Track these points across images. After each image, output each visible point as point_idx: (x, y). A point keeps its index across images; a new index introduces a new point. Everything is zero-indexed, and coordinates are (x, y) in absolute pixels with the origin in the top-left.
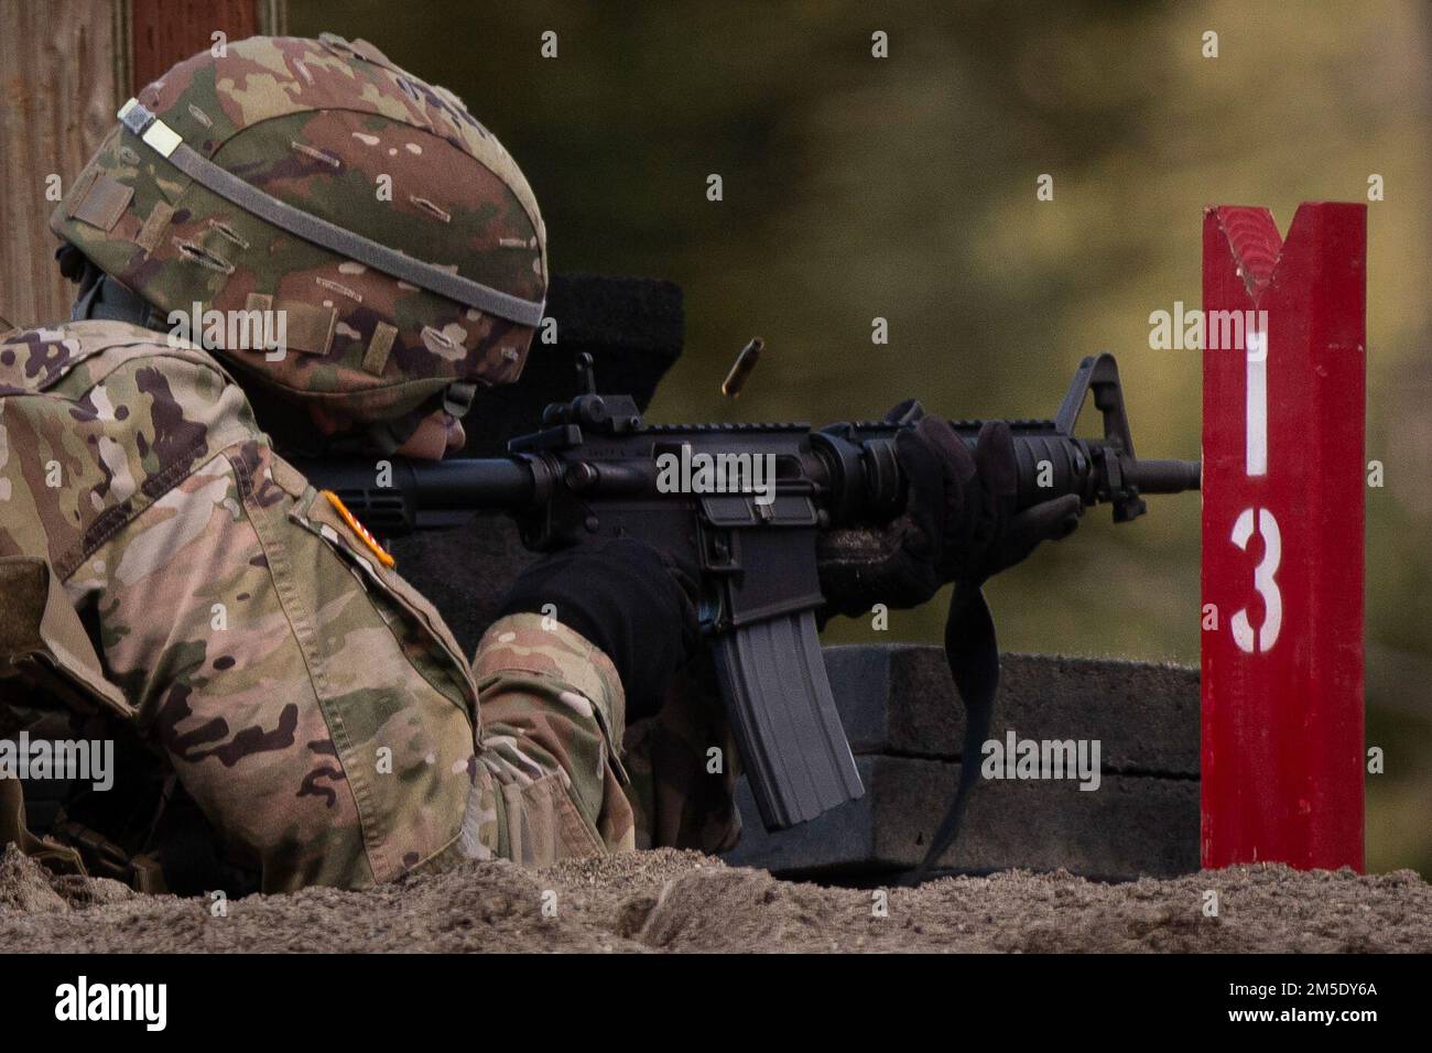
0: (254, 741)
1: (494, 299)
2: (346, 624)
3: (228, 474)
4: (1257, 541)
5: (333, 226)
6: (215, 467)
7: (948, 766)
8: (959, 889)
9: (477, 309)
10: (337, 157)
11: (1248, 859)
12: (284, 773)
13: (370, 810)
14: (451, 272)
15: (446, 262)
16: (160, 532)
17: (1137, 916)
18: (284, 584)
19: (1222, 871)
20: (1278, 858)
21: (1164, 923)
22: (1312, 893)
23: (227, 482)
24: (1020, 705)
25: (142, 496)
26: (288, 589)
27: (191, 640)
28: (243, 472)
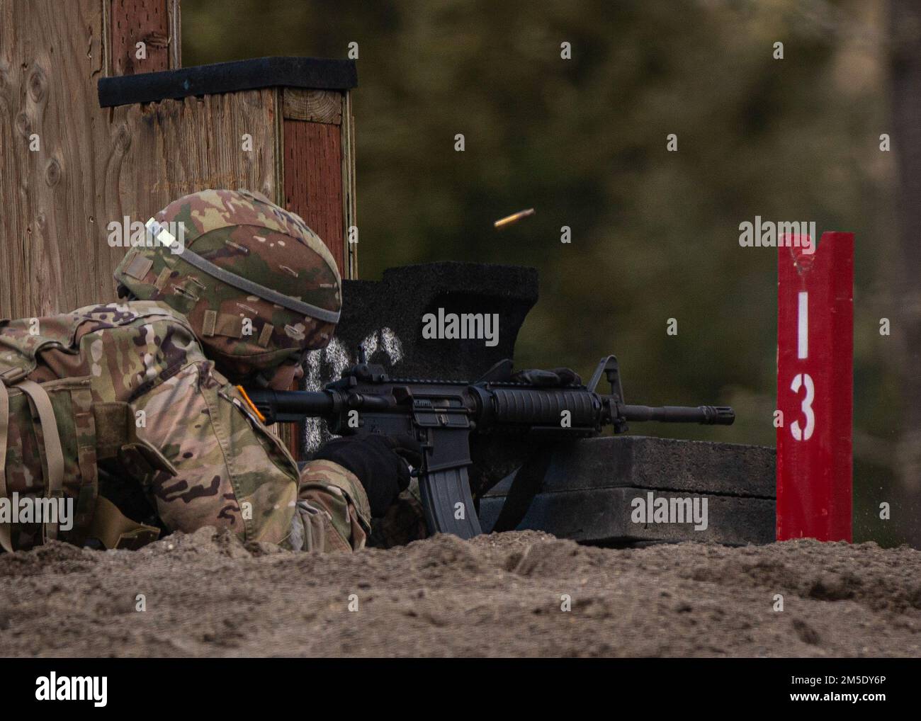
0: (199, 491)
1: (317, 312)
2: (243, 443)
3: (196, 372)
4: (803, 389)
5: (244, 279)
6: (191, 369)
7: (659, 492)
8: (662, 549)
9: (310, 317)
10: (245, 247)
11: (798, 536)
12: (212, 507)
13: (250, 526)
14: (298, 300)
15: (296, 295)
16: (166, 395)
17: (745, 563)
18: (216, 423)
19: (786, 542)
20: (812, 536)
21: (759, 566)
22: (827, 552)
23: (195, 376)
24: (694, 464)
25: (159, 379)
26: (218, 425)
27: (174, 443)
28: (202, 372)
